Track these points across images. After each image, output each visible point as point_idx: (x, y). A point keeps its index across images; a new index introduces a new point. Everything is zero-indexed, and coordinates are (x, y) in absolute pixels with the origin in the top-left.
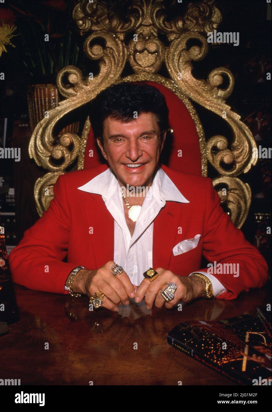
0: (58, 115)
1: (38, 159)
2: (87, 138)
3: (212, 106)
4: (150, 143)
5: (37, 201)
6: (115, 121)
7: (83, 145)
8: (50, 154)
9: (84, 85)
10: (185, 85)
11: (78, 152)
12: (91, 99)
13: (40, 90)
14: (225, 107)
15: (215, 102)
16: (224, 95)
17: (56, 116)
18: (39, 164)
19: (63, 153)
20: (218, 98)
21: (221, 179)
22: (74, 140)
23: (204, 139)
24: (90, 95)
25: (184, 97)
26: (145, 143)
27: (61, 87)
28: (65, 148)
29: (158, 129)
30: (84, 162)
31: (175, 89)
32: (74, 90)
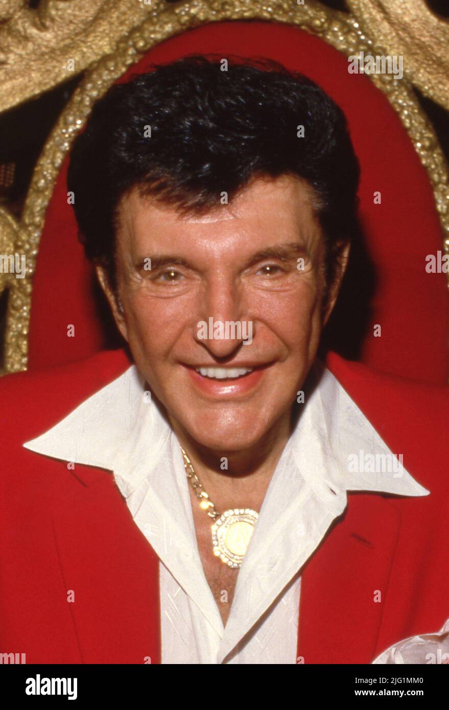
2: (42, 226)
4: (284, 291)
6: (157, 207)
7: (27, 246)
9: (35, 25)
24: (54, 63)
26: (267, 290)
29: (318, 237)
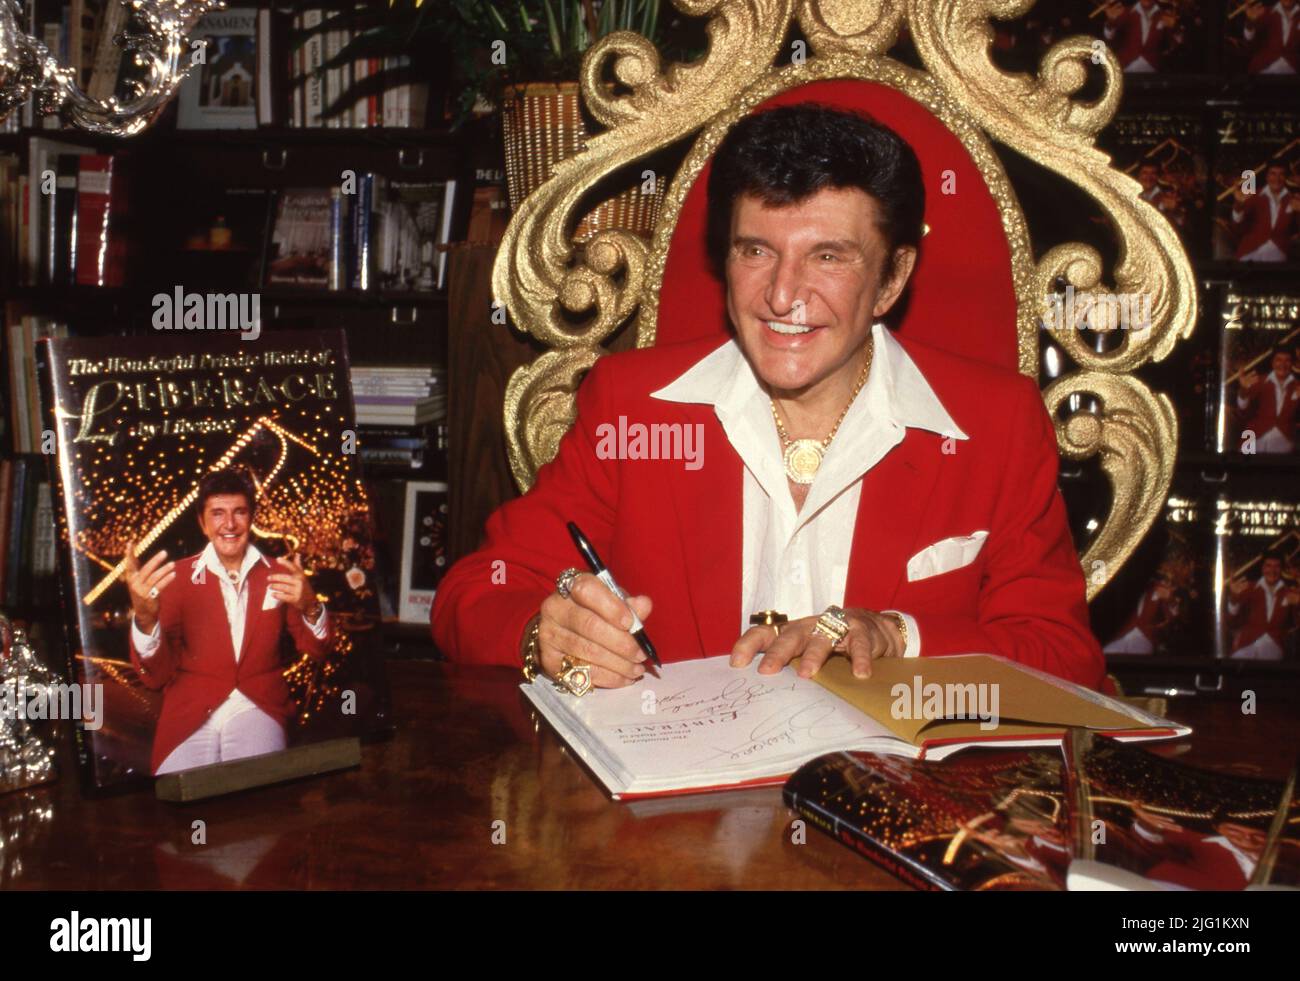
0: (583, 177)
1: (518, 309)
2: (669, 248)
3: (1053, 154)
5: (512, 439)
7: (655, 267)
8: (555, 296)
9: (663, 88)
10: (970, 90)
11: (639, 290)
12: (684, 131)
13: (542, 100)
14: (1092, 157)
15: (1061, 142)
16: (1090, 122)
17: (577, 181)
18: (522, 325)
19: (595, 291)
20: (1074, 129)
21: (1079, 379)
22: (628, 254)
23: (1027, 255)
24: (680, 118)
25: (966, 127)
27: (595, 94)
28: (600, 277)
30: (659, 322)
31: (938, 104)
32: (632, 103)
